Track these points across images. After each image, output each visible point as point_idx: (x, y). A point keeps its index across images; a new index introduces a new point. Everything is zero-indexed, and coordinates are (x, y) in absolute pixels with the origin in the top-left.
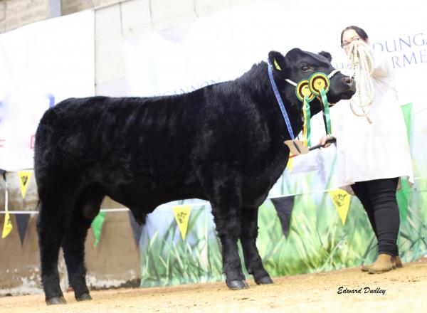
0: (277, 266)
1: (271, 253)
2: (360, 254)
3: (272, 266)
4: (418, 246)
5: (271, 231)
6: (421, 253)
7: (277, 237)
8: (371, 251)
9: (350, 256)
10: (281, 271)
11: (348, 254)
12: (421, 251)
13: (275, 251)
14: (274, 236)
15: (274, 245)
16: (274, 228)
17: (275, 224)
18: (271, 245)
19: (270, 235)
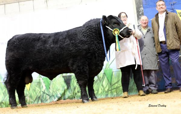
0: (6, 104)
1: (4, 99)
2: (33, 100)
3: (4, 104)
4: (52, 98)
5: (4, 92)
6: (53, 100)
7: (6, 94)
8: (37, 99)
9: (30, 101)
10: (7, 105)
11: (29, 100)
12: (52, 99)
13: (5, 99)
14: (5, 94)
15: (5, 97)
16: (5, 92)
17: (5, 90)
18: (4, 97)
19: (4, 94)
